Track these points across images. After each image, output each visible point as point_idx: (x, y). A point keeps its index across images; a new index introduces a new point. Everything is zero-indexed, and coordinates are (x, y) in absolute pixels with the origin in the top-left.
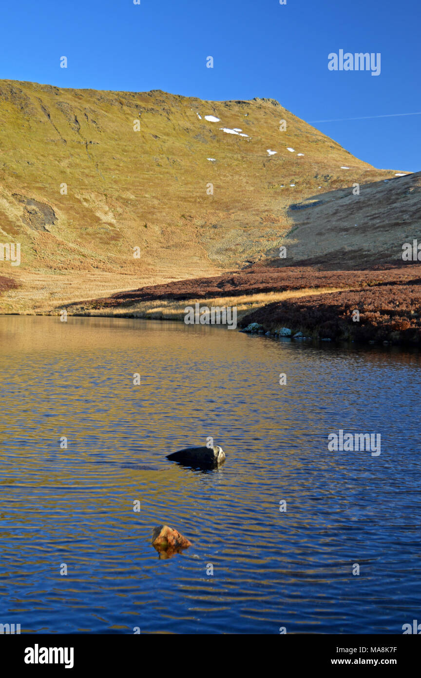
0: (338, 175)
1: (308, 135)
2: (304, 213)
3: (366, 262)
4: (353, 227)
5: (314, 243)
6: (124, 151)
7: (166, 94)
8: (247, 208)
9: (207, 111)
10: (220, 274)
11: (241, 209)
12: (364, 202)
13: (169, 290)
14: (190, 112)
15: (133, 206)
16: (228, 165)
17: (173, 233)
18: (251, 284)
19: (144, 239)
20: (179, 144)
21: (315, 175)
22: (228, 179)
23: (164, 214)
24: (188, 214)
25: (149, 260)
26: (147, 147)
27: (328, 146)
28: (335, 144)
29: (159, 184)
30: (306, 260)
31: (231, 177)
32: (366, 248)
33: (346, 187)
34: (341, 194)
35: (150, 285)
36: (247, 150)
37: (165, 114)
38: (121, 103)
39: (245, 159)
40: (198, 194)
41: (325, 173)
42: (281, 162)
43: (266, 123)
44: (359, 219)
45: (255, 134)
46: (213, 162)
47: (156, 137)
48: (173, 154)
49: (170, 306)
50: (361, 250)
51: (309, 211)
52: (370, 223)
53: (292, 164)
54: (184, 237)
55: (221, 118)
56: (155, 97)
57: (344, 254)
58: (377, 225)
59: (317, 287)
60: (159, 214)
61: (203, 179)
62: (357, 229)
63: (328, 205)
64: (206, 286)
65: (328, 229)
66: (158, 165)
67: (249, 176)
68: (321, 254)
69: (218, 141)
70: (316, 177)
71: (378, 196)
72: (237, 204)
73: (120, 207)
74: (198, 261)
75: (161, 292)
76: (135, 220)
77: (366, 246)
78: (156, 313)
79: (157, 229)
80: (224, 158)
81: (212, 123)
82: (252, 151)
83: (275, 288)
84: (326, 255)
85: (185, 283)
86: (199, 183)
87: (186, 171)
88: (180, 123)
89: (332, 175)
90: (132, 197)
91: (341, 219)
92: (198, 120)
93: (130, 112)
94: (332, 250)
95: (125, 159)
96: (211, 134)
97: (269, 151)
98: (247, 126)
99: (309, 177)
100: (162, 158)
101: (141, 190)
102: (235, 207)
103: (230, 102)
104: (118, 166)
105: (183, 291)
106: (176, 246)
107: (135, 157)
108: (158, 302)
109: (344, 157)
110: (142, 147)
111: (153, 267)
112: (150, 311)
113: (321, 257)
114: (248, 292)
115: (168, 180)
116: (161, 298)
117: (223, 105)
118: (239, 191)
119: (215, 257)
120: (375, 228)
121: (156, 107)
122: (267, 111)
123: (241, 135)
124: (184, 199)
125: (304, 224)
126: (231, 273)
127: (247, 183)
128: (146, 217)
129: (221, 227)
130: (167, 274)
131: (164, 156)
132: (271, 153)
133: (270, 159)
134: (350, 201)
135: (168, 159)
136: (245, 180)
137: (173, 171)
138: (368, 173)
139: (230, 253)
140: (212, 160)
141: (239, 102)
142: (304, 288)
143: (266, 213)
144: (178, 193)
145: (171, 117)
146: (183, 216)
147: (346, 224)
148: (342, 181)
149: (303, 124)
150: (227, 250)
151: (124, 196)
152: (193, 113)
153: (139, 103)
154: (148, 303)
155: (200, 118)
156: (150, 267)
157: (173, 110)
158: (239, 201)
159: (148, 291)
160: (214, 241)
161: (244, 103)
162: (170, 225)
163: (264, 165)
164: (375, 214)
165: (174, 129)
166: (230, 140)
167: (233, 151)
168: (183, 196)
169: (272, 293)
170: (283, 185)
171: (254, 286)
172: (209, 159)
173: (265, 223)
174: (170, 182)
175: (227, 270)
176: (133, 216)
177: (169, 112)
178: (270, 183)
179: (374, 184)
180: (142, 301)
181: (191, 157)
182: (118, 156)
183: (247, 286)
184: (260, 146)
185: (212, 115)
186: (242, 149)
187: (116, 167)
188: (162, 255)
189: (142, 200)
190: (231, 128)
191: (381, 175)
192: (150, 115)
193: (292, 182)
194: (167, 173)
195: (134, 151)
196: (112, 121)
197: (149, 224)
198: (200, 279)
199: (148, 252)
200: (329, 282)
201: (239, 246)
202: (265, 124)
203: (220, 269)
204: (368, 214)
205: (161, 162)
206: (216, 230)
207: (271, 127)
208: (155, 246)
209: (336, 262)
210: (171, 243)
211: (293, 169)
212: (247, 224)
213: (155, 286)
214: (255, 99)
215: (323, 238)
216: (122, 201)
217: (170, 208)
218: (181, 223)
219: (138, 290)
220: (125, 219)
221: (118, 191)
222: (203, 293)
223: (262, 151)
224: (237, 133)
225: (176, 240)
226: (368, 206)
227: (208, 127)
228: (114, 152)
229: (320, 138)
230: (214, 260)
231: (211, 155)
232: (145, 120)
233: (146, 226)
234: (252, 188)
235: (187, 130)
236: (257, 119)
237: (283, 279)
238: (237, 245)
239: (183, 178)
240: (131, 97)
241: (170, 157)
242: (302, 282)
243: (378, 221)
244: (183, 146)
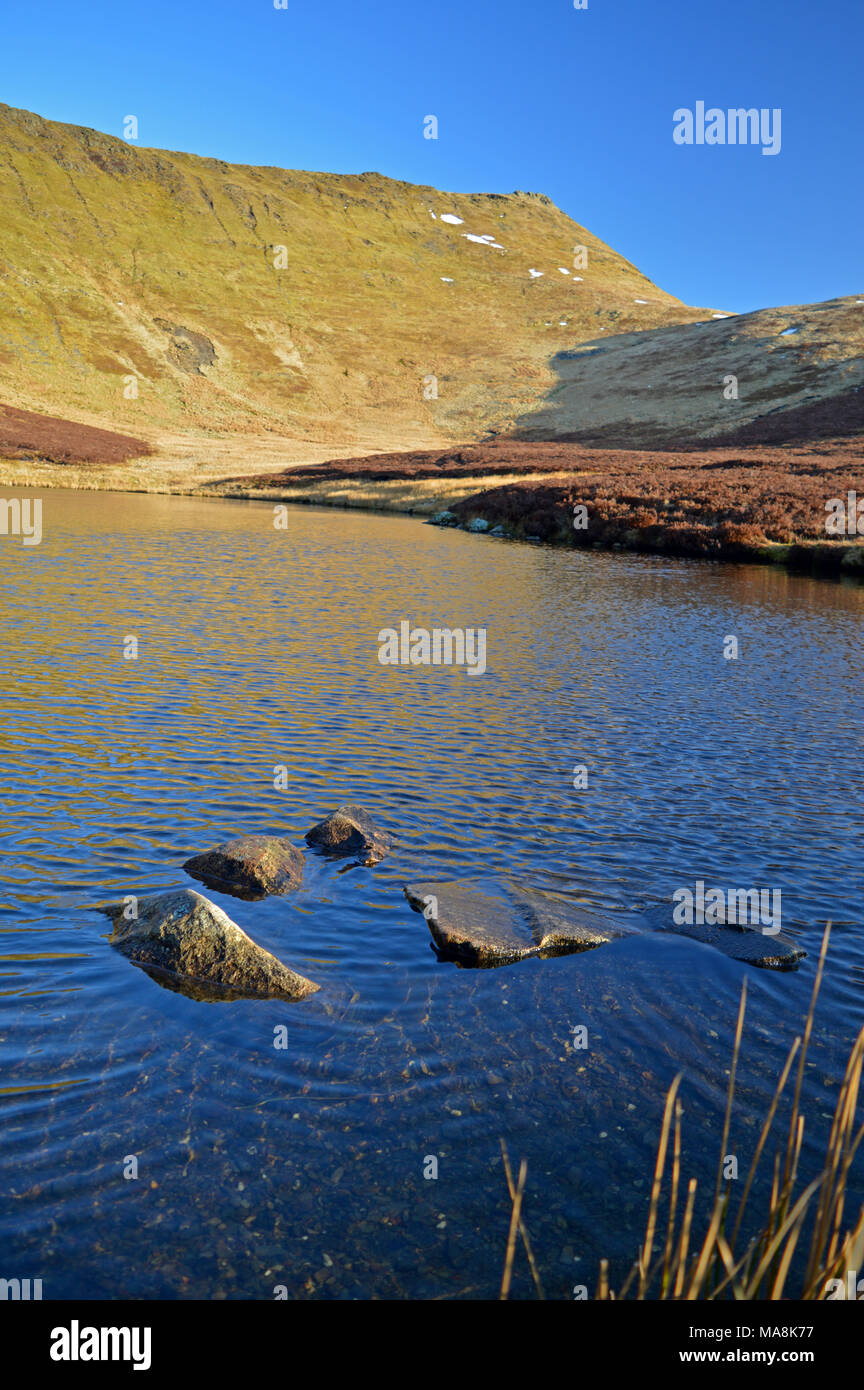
0: (630, 311)
1: (591, 251)
2: (578, 364)
3: (660, 440)
4: (645, 390)
5: (587, 409)
6: (320, 261)
7: (386, 178)
8: (494, 354)
9: (445, 207)
10: (448, 447)
11: (486, 355)
12: (664, 354)
13: (366, 466)
14: (419, 208)
15: (329, 342)
16: (472, 290)
17: (385, 385)
18: (484, 463)
19: (343, 391)
20: (401, 254)
21: (597, 310)
22: (470, 310)
23: (374, 357)
24: (408, 358)
25: (348, 422)
26: (354, 257)
27: (619, 268)
28: (630, 266)
29: (368, 312)
30: (574, 433)
31: (473, 307)
32: (661, 421)
33: (641, 329)
34: (633, 339)
35: (343, 458)
36: (500, 269)
37: (382, 209)
38: (319, 190)
39: (496, 282)
40: (425, 330)
41: (612, 307)
42: (548, 288)
43: (531, 229)
44: (654, 378)
45: (514, 245)
46: (450, 283)
47: (368, 242)
48: (392, 269)
49: (362, 489)
50: (653, 422)
51: (585, 362)
52: (671, 384)
53: (565, 292)
54: (400, 392)
55: (464, 219)
56: (370, 183)
57: (629, 426)
58: (681, 388)
59: (577, 470)
60: (365, 357)
61: (433, 308)
62: (651, 392)
63: (613, 354)
64: (419, 463)
65: (610, 390)
66: (370, 285)
67: (500, 307)
68: (596, 426)
69: (459, 253)
70: (598, 313)
71: (685, 345)
72: (480, 347)
73: (311, 344)
74: (419, 428)
75: (355, 468)
76: (330, 364)
77: (661, 417)
78: (340, 497)
79: (361, 378)
80: (466, 279)
81: (452, 226)
82: (507, 270)
83: (516, 468)
84: (603, 427)
85: (391, 457)
86: (427, 313)
87: (410, 295)
88: (403, 222)
89: (621, 310)
90: (329, 330)
91: (628, 377)
92: (432, 220)
93: (331, 204)
94: (612, 420)
95: (321, 275)
96: (448, 242)
97: (532, 271)
98: (502, 232)
99: (588, 313)
100: (374, 275)
101: (342, 320)
102: (476, 352)
103: (480, 195)
104: (310, 283)
105: (385, 468)
106: (387, 404)
107: (335, 272)
108: (347, 482)
109: (641, 286)
110: (346, 256)
111: (351, 433)
112: (333, 494)
113: (596, 429)
114: (477, 474)
115: (382, 306)
116: (352, 476)
117: (469, 199)
118: (485, 329)
119: (444, 422)
120: (677, 392)
121: (369, 198)
122: (532, 212)
123: (493, 245)
124: (404, 336)
125: (576, 381)
126: (465, 446)
127: (497, 316)
128: (348, 360)
129: (456, 379)
130: (372, 444)
131: (378, 271)
132: (535, 274)
133: (532, 283)
134: (645, 351)
135: (384, 275)
136: (494, 313)
137: (389, 295)
138: (674, 312)
139: (466, 419)
140: (448, 280)
141: (492, 197)
142: (558, 470)
143: (522, 363)
144: (396, 327)
145: (391, 214)
146: (401, 361)
147: (636, 384)
148: (635, 321)
149: (584, 234)
150: (461, 413)
151: (316, 328)
152: (422, 210)
153: (344, 190)
154: (333, 483)
155: (434, 217)
156: (348, 433)
157: (396, 203)
158: (483, 343)
159: (336, 466)
160: (443, 400)
161: (500, 197)
162: (381, 373)
163: (524, 292)
164: (679, 372)
165: (395, 232)
166: (476, 253)
167: (479, 268)
168: (403, 331)
169: (511, 476)
170: (549, 322)
171: (490, 465)
172: (444, 279)
173: (519, 377)
174: (385, 310)
175: (459, 443)
176: (329, 357)
177: (388, 206)
178: (530, 318)
179: (681, 328)
180: (324, 479)
181: (417, 275)
182: (311, 268)
183: (476, 465)
184: (519, 263)
185: (452, 213)
186: (493, 266)
187: (307, 284)
188: (367, 417)
189: (342, 334)
190: (479, 234)
191: (692, 315)
192: (360, 209)
193: (562, 318)
194: (382, 296)
195: (334, 262)
196: (306, 216)
197: (351, 371)
198: (414, 453)
199: (346, 411)
200: (596, 463)
201: (479, 409)
202: (528, 231)
203: (449, 440)
204: (669, 372)
205: (374, 280)
206: (448, 384)
207: (538, 236)
208: (358, 402)
209: (615, 438)
210: (382, 399)
211: (566, 300)
212: (493, 377)
213: (348, 460)
214: (516, 193)
215: (601, 402)
216: (312, 334)
217: (382, 348)
218: (398, 370)
219: (324, 465)
220: (316, 362)
221: (309, 320)
222: (412, 472)
223: (522, 270)
224: (487, 243)
225: (389, 396)
226: (669, 359)
227: (445, 231)
228: (305, 262)
229: (608, 256)
230: (441, 427)
231: (448, 273)
232: (353, 216)
233: (346, 374)
234: (504, 325)
235: (414, 234)
236: (517, 223)
237: (531, 457)
238: (477, 406)
239: (404, 305)
240: (334, 182)
241: (387, 273)
242: (556, 463)
243: (682, 382)
244: (407, 257)
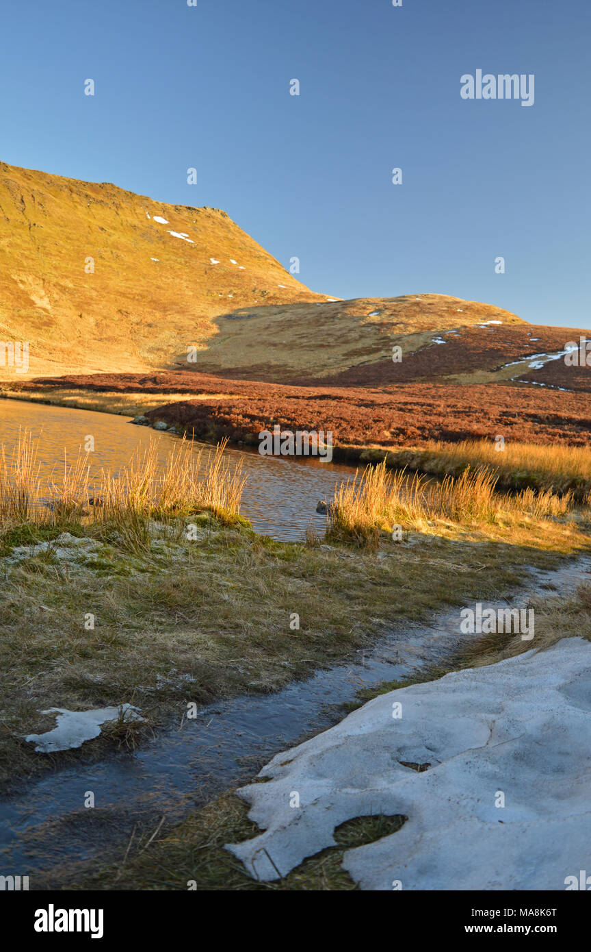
0: (275, 292)
1: (252, 250)
2: (239, 323)
3: (288, 377)
4: (281, 344)
5: (243, 353)
6: (68, 238)
7: (118, 188)
8: (183, 312)
9: (157, 212)
10: (148, 372)
11: (178, 312)
12: (295, 321)
13: (91, 381)
14: (139, 210)
15: (71, 294)
16: (171, 268)
17: (107, 326)
18: (172, 385)
19: (78, 328)
20: (124, 239)
21: (253, 289)
22: (168, 281)
23: (101, 307)
24: (124, 309)
25: (80, 349)
26: (92, 239)
27: (269, 264)
28: (276, 262)
29: (99, 276)
30: (233, 369)
31: (172, 279)
32: (290, 365)
33: (281, 304)
34: (275, 310)
35: (75, 374)
36: (191, 256)
37: (114, 208)
38: (71, 190)
39: (188, 264)
40: (137, 292)
41: (263, 288)
42: (222, 272)
43: (213, 232)
44: (288, 336)
45: (201, 242)
46: (156, 262)
47: (102, 229)
48: (118, 249)
49: (87, 396)
50: (285, 365)
51: (243, 322)
52: (298, 341)
53: (233, 276)
54: (117, 331)
55: (169, 221)
56: (107, 190)
57: (270, 367)
58: (304, 344)
59: (232, 393)
60: (95, 306)
61: (144, 278)
62: (285, 345)
63: (262, 319)
64: (128, 382)
65: (259, 342)
66: (101, 257)
67: (190, 281)
68: (248, 365)
69: (164, 243)
70: (254, 291)
71: (309, 317)
72: (174, 307)
73: (57, 293)
74: (129, 357)
75: (83, 382)
76: (71, 309)
77: (291, 362)
78: (72, 401)
79: (91, 320)
80: (167, 260)
81: (161, 224)
82: (196, 257)
83: (192, 390)
84: (253, 366)
85: (108, 376)
86: (140, 280)
87: (129, 267)
88: (128, 218)
89: (269, 291)
90: (71, 285)
91: (271, 334)
92: (147, 219)
93: (79, 201)
94: (259, 362)
95: (68, 247)
96: (157, 235)
97: (212, 259)
98: (194, 232)
99: (247, 290)
100: (105, 251)
101: (80, 279)
102: (172, 309)
103: (181, 206)
104: (60, 252)
105: (104, 384)
106: (108, 339)
107: (78, 246)
108: (77, 391)
109: (283, 276)
110: (87, 237)
111: (82, 357)
112: (67, 398)
113: (248, 367)
114: (166, 392)
115: (109, 273)
116: (80, 387)
117: (173, 208)
118: (178, 294)
119: (146, 355)
120: (302, 347)
121: (105, 200)
122: (215, 221)
123: (187, 240)
124: (123, 295)
125: (237, 334)
126: (159, 372)
127: (187, 287)
128: (83, 307)
129: (156, 326)
130: (95, 366)
131: (108, 249)
132: (214, 261)
133: (211, 267)
134: (283, 318)
135: (112, 253)
136: (185, 284)
137: (114, 265)
138: (303, 295)
139: (162, 354)
140: (155, 260)
141: (189, 208)
142: (219, 393)
143: (202, 319)
144: (118, 288)
145: (120, 212)
146: (120, 311)
147: (275, 339)
148: (278, 298)
149: (248, 239)
150: (158, 349)
151: (62, 284)
152: (142, 212)
153: (89, 193)
154: (67, 391)
155: (149, 217)
156: (79, 357)
157: (123, 205)
158: (176, 304)
159: (70, 380)
160: (147, 340)
161: (194, 209)
162: (105, 318)
163: (206, 272)
164: (303, 334)
165: (122, 224)
166: (176, 244)
167: (177, 254)
168: (123, 291)
169: (188, 394)
170: (221, 294)
171: (174, 387)
172: (153, 259)
173: (199, 329)
174: (111, 276)
175: (156, 369)
176: (70, 304)
177: (118, 207)
178: (209, 290)
179: (307, 305)
180: (62, 388)
181: (135, 255)
182: (61, 242)
183: (166, 386)
184: (204, 253)
185: (161, 216)
186: (186, 253)
187: (58, 253)
188: (93, 346)
189: (80, 289)
190: (179, 232)
191: (314, 298)
192: (99, 207)
193: (230, 292)
194: (109, 266)
195: (78, 240)
196: (60, 207)
197: (84, 315)
198: (124, 374)
199: (79, 342)
200: (244, 390)
201: (171, 348)
202: (212, 234)
203: (149, 367)
204: (297, 333)
205: (105, 255)
206: (151, 329)
207: (218, 237)
208: (87, 336)
209: (260, 374)
210: (105, 336)
211: (234, 280)
212: (182, 327)
213: (78, 376)
214: (205, 207)
215: (253, 349)
216: (60, 288)
217: (107, 301)
218: (117, 317)
219: (61, 378)
220: (60, 306)
221: (57, 278)
222: (122, 387)
223: (205, 259)
224: (183, 238)
225: (110, 334)
226: (298, 325)
227: (155, 227)
228: (58, 238)
229: (263, 255)
230: (144, 358)
231: (155, 255)
232: (93, 211)
233: (81, 316)
234: (191, 293)
235: (134, 227)
236: (204, 227)
237: (203, 383)
238: (170, 346)
239: (124, 274)
240: (82, 186)
241: (114, 251)
242: (219, 388)
243: (306, 341)
244: (129, 242)
